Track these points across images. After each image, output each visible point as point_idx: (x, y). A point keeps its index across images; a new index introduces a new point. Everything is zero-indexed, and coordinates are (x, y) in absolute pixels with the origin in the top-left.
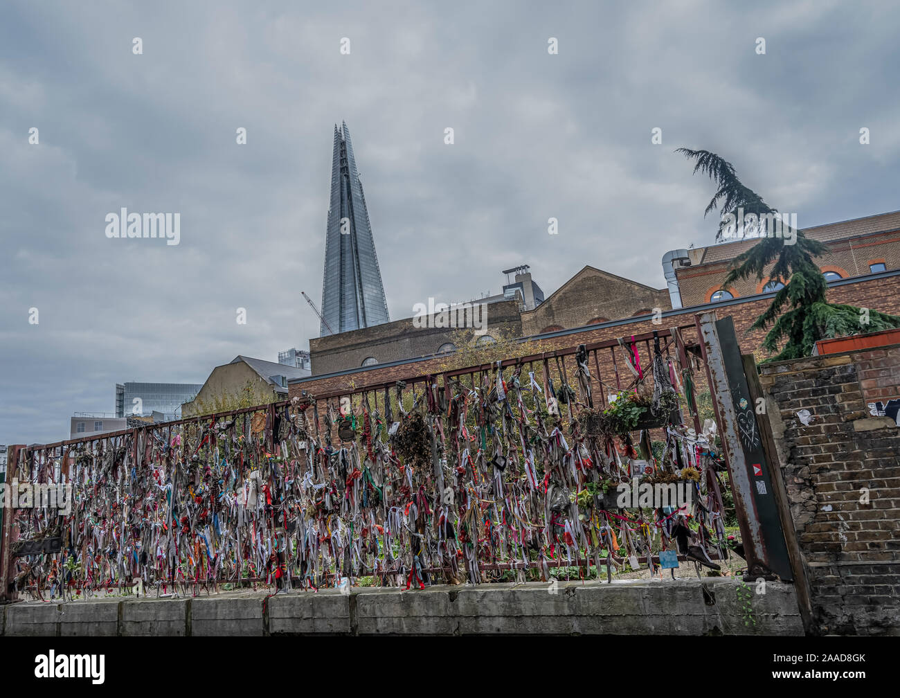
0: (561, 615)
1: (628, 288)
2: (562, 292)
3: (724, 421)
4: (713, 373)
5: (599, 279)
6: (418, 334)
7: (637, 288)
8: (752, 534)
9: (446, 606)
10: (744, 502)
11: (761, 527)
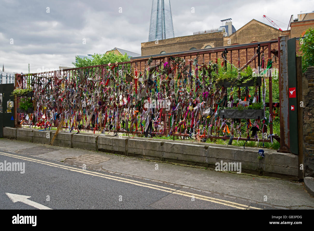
0: (201, 156)
1: (269, 29)
2: (241, 29)
3: (282, 86)
4: (281, 64)
5: (258, 25)
6: (183, 43)
7: (273, 30)
8: (285, 134)
9: (159, 147)
10: (284, 121)
11: (289, 132)
